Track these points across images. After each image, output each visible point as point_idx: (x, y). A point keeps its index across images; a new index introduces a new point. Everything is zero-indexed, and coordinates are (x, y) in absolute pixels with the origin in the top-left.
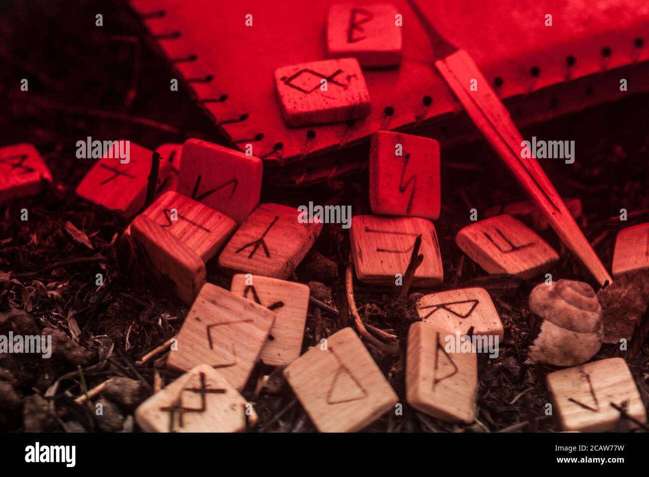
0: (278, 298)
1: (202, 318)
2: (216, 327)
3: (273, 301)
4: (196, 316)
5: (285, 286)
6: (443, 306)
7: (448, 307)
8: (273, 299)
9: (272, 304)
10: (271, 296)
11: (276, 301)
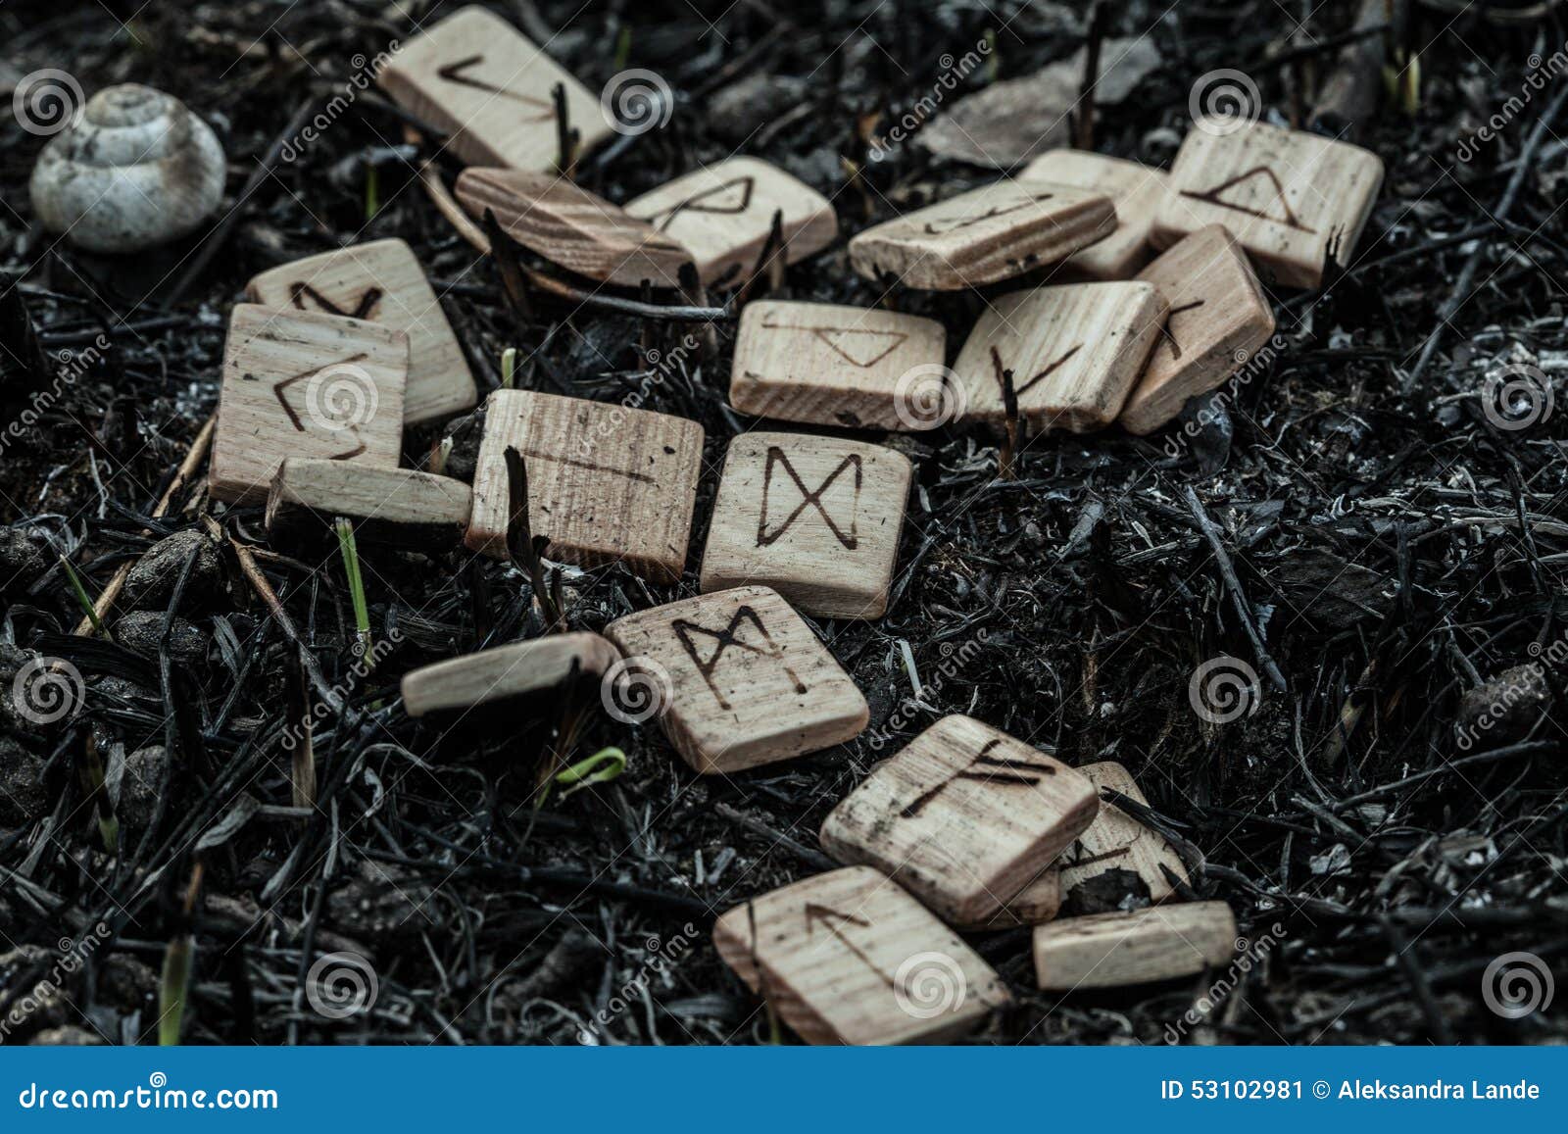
0: (363, 285)
1: (255, 373)
2: (294, 385)
3: (357, 293)
4: (243, 373)
5: (360, 255)
6: (686, 206)
7: (697, 203)
8: (356, 289)
9: (360, 300)
10: (347, 288)
11: (364, 291)
